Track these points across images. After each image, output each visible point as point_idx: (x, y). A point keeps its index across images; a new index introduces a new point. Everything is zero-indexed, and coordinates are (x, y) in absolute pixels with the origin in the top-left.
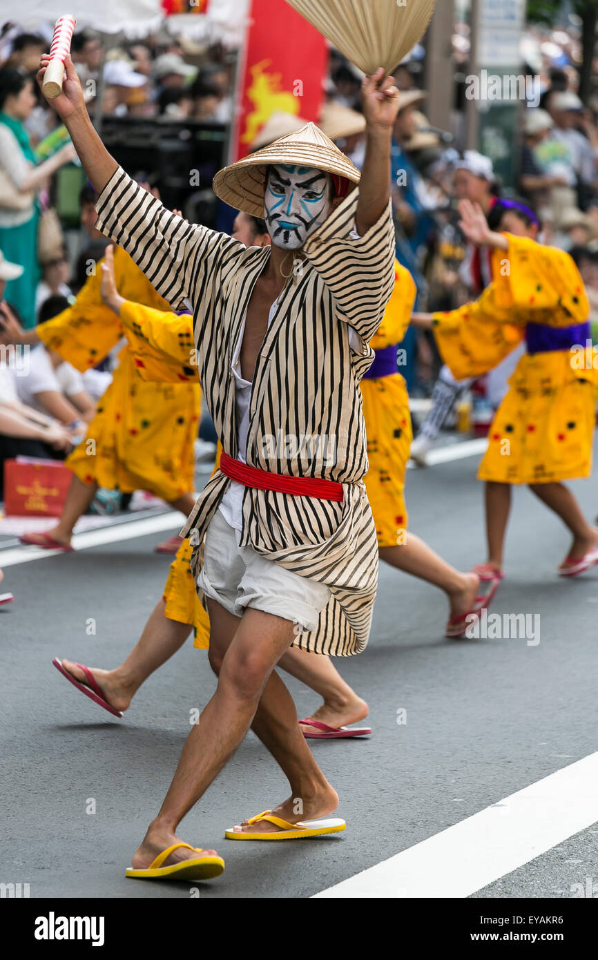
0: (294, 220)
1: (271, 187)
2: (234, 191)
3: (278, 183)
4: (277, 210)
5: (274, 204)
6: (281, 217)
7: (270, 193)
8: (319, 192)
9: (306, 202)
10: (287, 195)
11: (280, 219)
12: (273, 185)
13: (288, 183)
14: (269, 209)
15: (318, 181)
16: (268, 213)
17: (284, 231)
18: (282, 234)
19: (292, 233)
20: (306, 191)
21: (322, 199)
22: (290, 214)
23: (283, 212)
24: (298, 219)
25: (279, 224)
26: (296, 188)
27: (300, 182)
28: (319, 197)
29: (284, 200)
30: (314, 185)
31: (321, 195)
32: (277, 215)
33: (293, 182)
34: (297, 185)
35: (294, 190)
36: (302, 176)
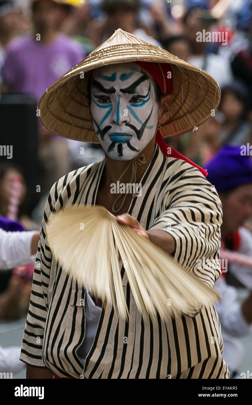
0: (125, 129)
1: (96, 99)
2: (61, 120)
3: (102, 94)
4: (107, 123)
5: (103, 116)
6: (111, 129)
7: (96, 106)
8: (145, 94)
9: (133, 108)
10: (113, 103)
11: (111, 131)
12: (96, 97)
13: (113, 91)
14: (99, 123)
15: (142, 83)
16: (98, 127)
17: (117, 144)
18: (116, 148)
19: (125, 145)
20: (131, 96)
21: (149, 101)
22: (120, 123)
23: (114, 122)
24: (129, 128)
25: (111, 139)
26: (121, 93)
27: (124, 87)
28: (146, 99)
29: (111, 109)
30: (138, 88)
31: (148, 97)
32: (108, 128)
33: (117, 89)
34: (122, 90)
35: (119, 96)
36: (125, 82)
